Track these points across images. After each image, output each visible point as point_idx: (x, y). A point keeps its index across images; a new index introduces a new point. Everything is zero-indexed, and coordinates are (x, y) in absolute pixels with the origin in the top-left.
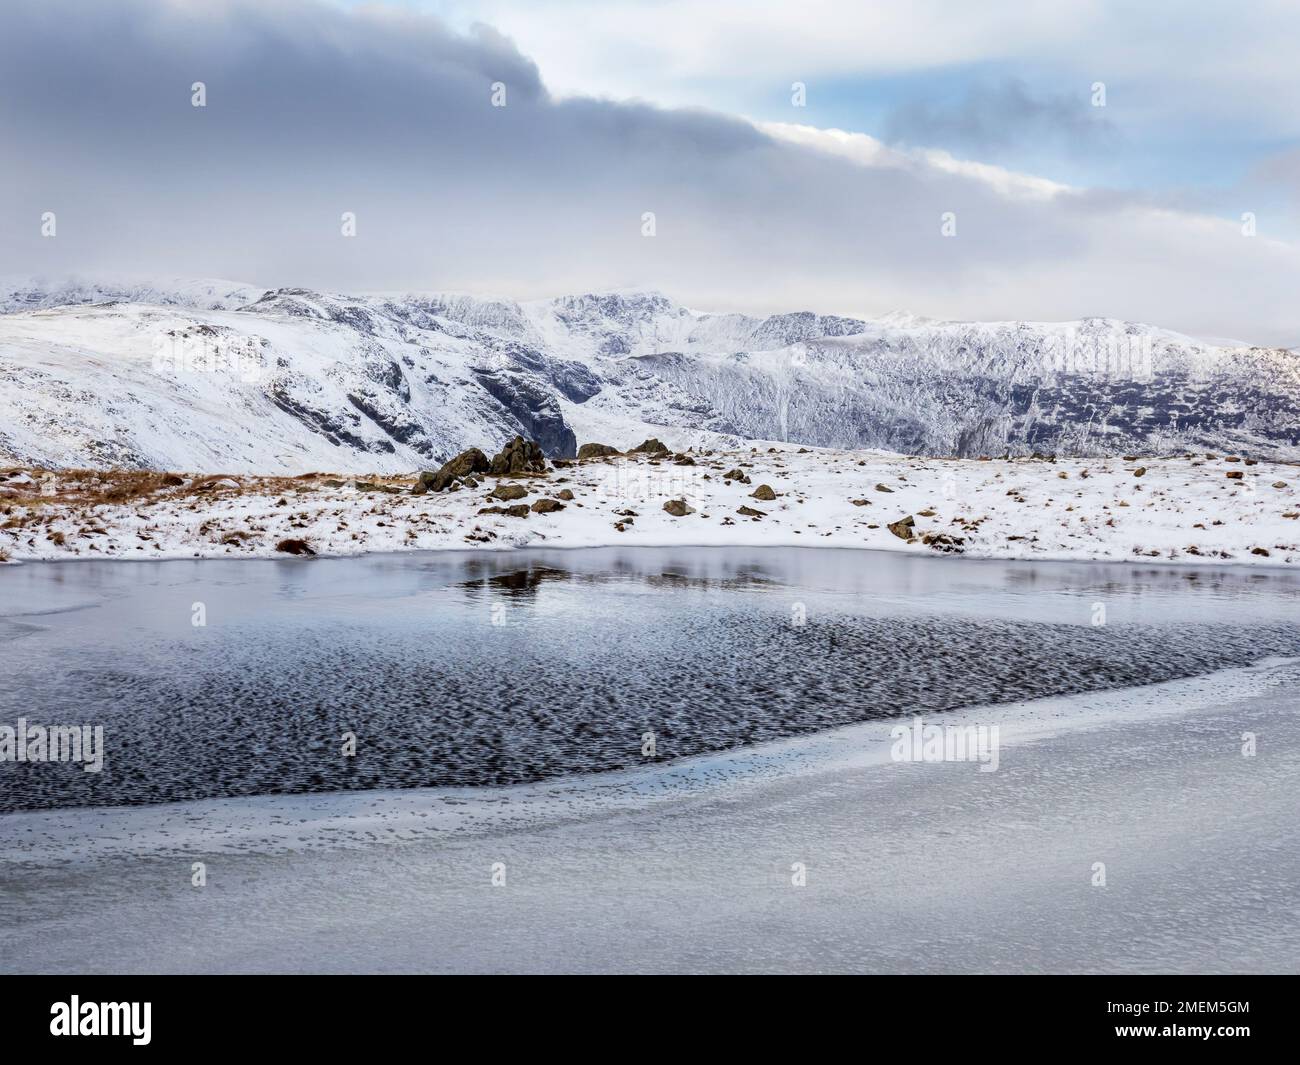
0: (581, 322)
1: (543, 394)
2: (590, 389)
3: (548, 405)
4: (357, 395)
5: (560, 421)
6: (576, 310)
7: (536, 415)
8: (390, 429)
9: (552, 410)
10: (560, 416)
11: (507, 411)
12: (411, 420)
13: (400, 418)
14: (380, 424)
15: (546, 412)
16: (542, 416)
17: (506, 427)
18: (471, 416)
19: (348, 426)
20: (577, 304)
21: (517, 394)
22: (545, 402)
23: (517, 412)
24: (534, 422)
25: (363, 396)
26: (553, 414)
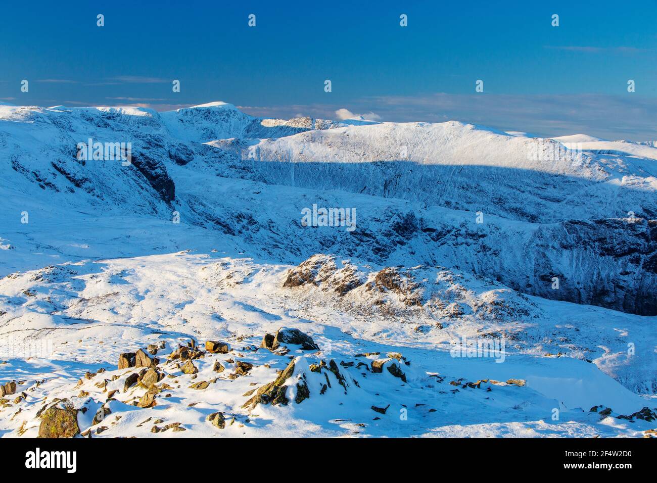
0: (191, 122)
1: (156, 161)
2: (188, 158)
3: (159, 167)
4: (56, 162)
5: (166, 175)
6: (188, 116)
7: (153, 172)
8: (72, 180)
9: (162, 170)
10: (166, 172)
11: (138, 170)
12: (84, 175)
13: (78, 174)
14: (68, 178)
15: (158, 171)
16: (156, 173)
17: (137, 178)
18: (118, 173)
19: (50, 179)
20: (189, 113)
21: (143, 161)
22: (158, 165)
23: (142, 170)
24: (152, 176)
25: (59, 163)
26: (162, 171)
